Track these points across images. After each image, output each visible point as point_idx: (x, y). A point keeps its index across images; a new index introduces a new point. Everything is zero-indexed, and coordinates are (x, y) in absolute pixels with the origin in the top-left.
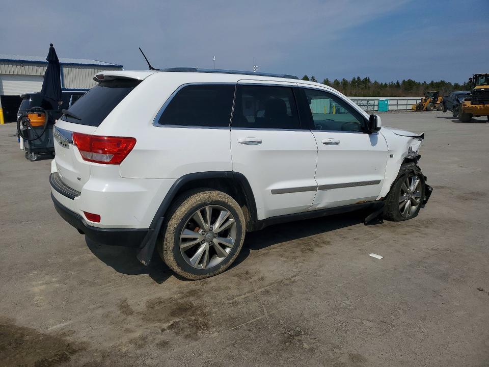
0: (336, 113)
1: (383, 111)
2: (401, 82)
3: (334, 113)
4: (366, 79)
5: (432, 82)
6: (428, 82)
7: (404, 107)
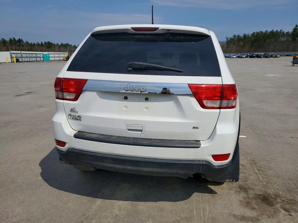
0: (16, 62)
1: (47, 61)
2: (43, 43)
3: (15, 62)
4: (19, 39)
5: (62, 44)
6: (60, 44)
7: (58, 59)
